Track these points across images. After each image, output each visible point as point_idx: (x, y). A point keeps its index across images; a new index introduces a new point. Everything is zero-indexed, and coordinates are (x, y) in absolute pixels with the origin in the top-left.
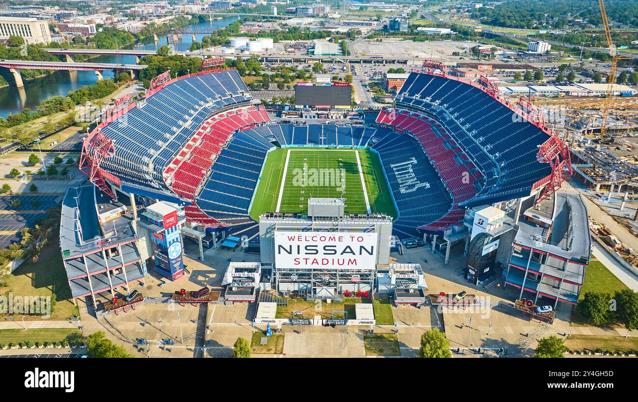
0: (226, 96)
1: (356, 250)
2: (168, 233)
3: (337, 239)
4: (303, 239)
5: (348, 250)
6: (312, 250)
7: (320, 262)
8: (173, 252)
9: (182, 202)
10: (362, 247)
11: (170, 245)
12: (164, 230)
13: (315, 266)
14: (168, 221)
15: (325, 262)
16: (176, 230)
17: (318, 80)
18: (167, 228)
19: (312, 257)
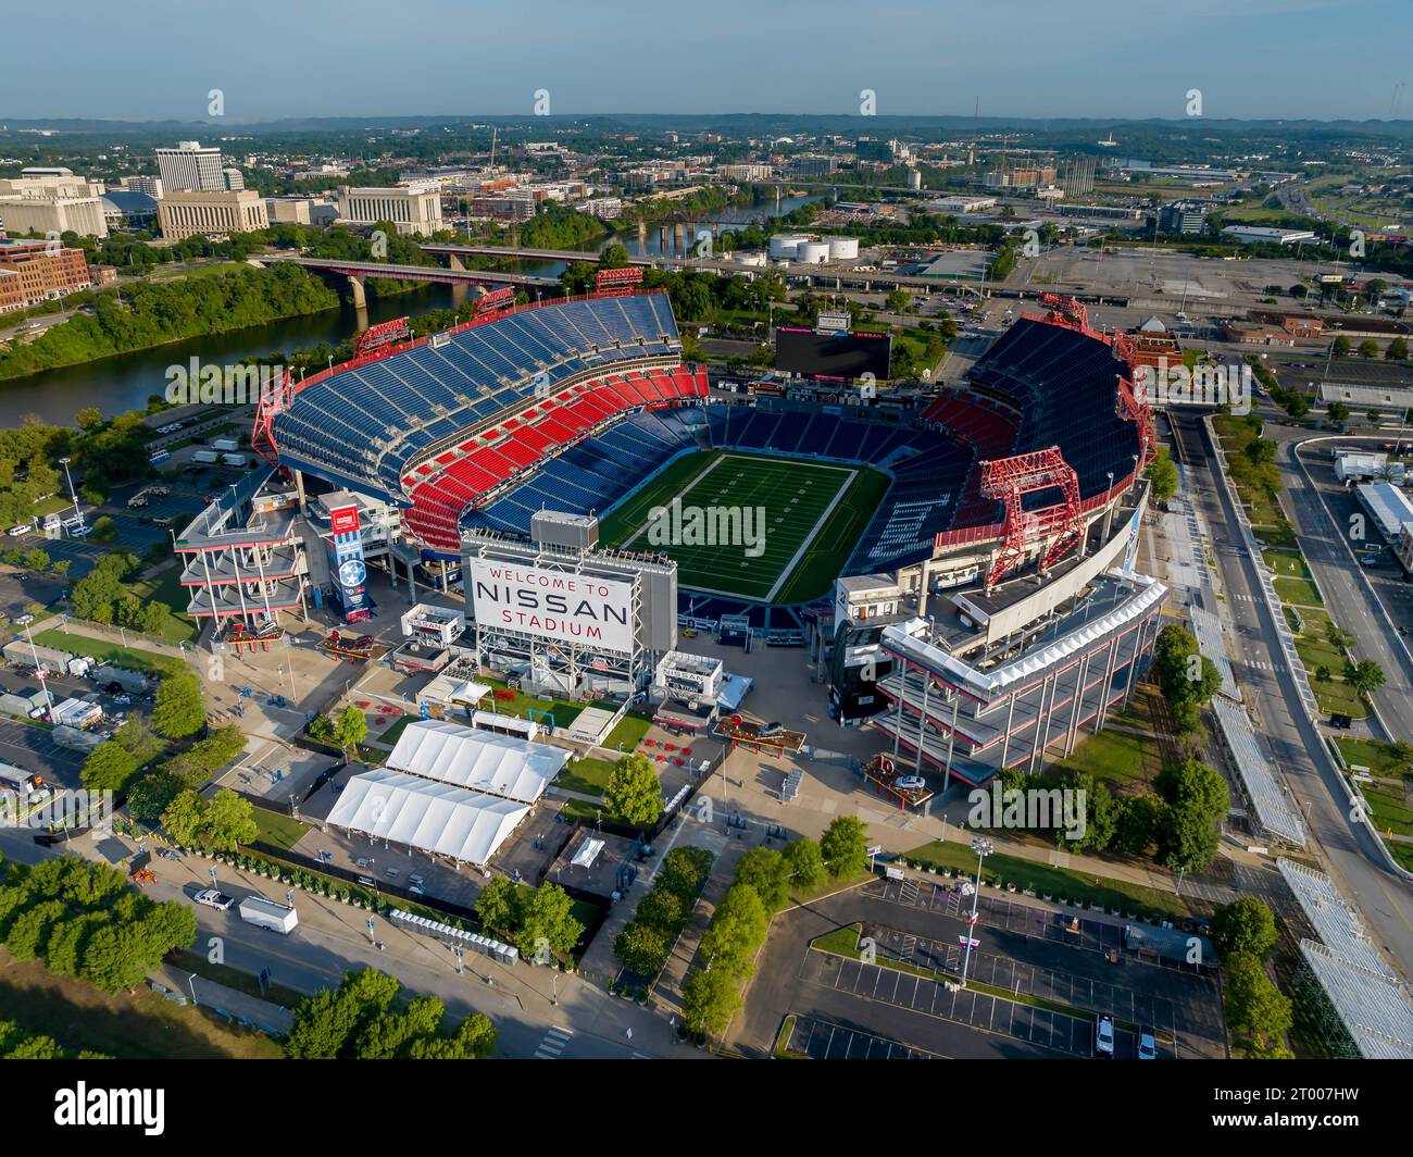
0: (630, 342)
1: (599, 612)
2: (341, 542)
3: (566, 584)
4: (514, 577)
5: (584, 608)
6: (527, 598)
7: (542, 623)
8: (349, 575)
9: (393, 501)
10: (606, 607)
11: (344, 561)
12: (331, 534)
13: (534, 630)
14: (340, 521)
15: (551, 625)
16: (355, 538)
17: (822, 322)
18: (338, 533)
19: (530, 612)
